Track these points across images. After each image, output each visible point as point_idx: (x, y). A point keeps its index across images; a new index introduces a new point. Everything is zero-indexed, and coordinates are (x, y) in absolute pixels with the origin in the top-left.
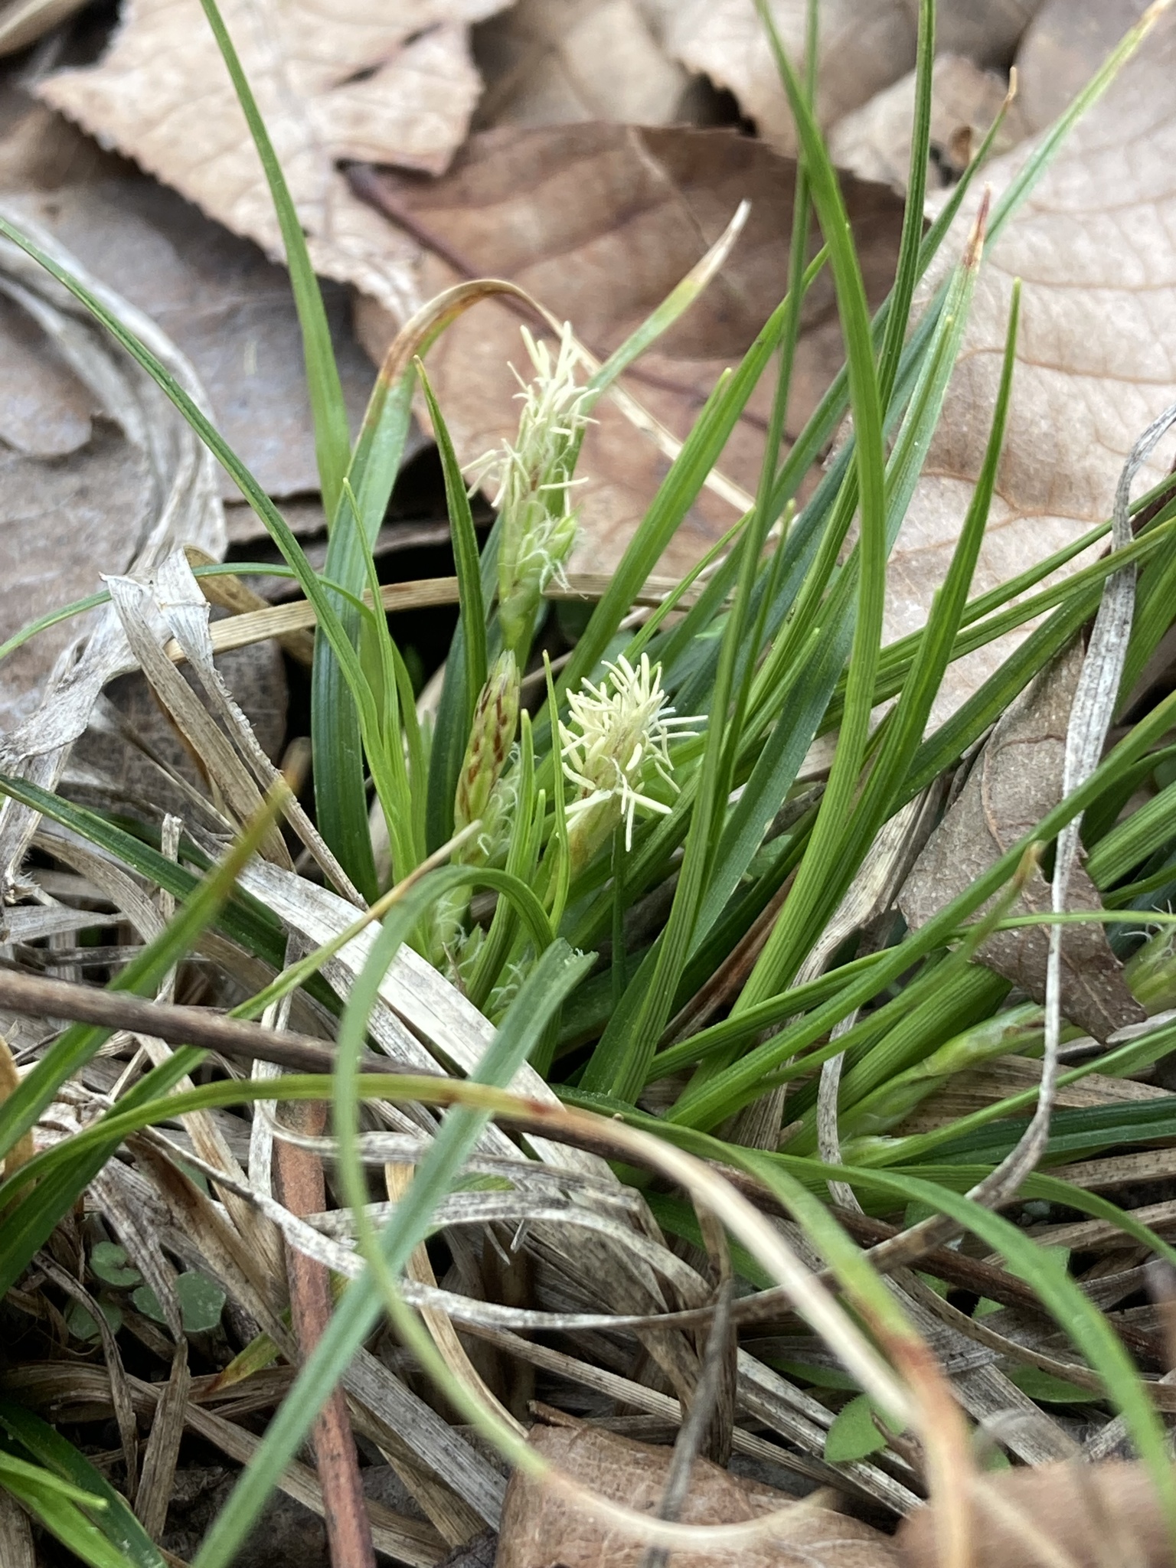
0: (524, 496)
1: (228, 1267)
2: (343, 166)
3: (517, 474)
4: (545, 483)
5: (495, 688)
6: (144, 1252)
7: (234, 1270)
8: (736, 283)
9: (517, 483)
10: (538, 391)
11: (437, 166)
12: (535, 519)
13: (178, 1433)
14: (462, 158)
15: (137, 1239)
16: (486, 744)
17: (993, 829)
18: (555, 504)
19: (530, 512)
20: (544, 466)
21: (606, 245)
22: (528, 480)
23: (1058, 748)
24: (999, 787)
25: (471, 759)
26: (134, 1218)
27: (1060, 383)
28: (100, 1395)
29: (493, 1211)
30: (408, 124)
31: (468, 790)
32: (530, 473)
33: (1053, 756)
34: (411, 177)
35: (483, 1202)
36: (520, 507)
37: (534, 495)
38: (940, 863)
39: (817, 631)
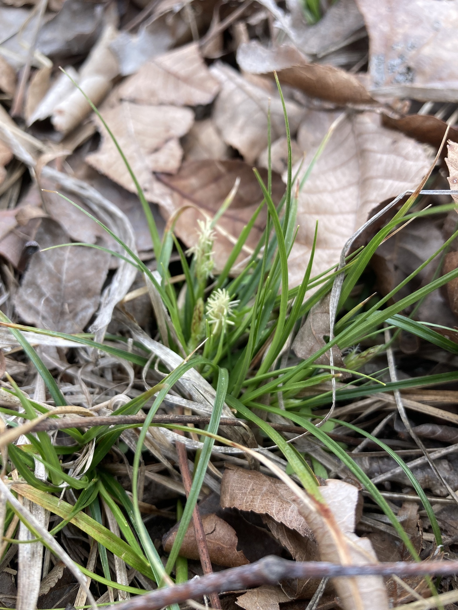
0: (201, 257)
1: (151, 447)
2: (154, 173)
5: (198, 306)
6: (132, 445)
7: (153, 447)
8: (242, 193)
9: (199, 254)
10: (203, 233)
11: (174, 172)
12: (204, 262)
13: (143, 478)
14: (180, 169)
15: (130, 443)
16: (197, 318)
17: (314, 333)
18: (208, 258)
19: (202, 260)
21: (213, 186)
22: (202, 253)
23: (328, 315)
24: (315, 324)
25: (194, 321)
26: (129, 438)
27: (317, 217)
28: (124, 472)
29: (207, 411)
30: (167, 163)
31: (193, 327)
33: (327, 317)
34: (169, 175)
35: (205, 408)
36: (200, 259)
38: (302, 339)
39: (270, 291)
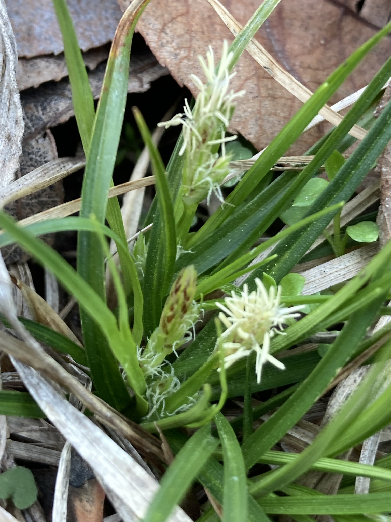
0: (198, 147)
3: (194, 138)
4: (211, 140)
5: (183, 284)
9: (194, 142)
12: (205, 158)
19: (202, 154)
20: (210, 131)
22: (201, 139)
25: (169, 313)
32: (202, 135)
36: (195, 152)
37: (204, 146)
